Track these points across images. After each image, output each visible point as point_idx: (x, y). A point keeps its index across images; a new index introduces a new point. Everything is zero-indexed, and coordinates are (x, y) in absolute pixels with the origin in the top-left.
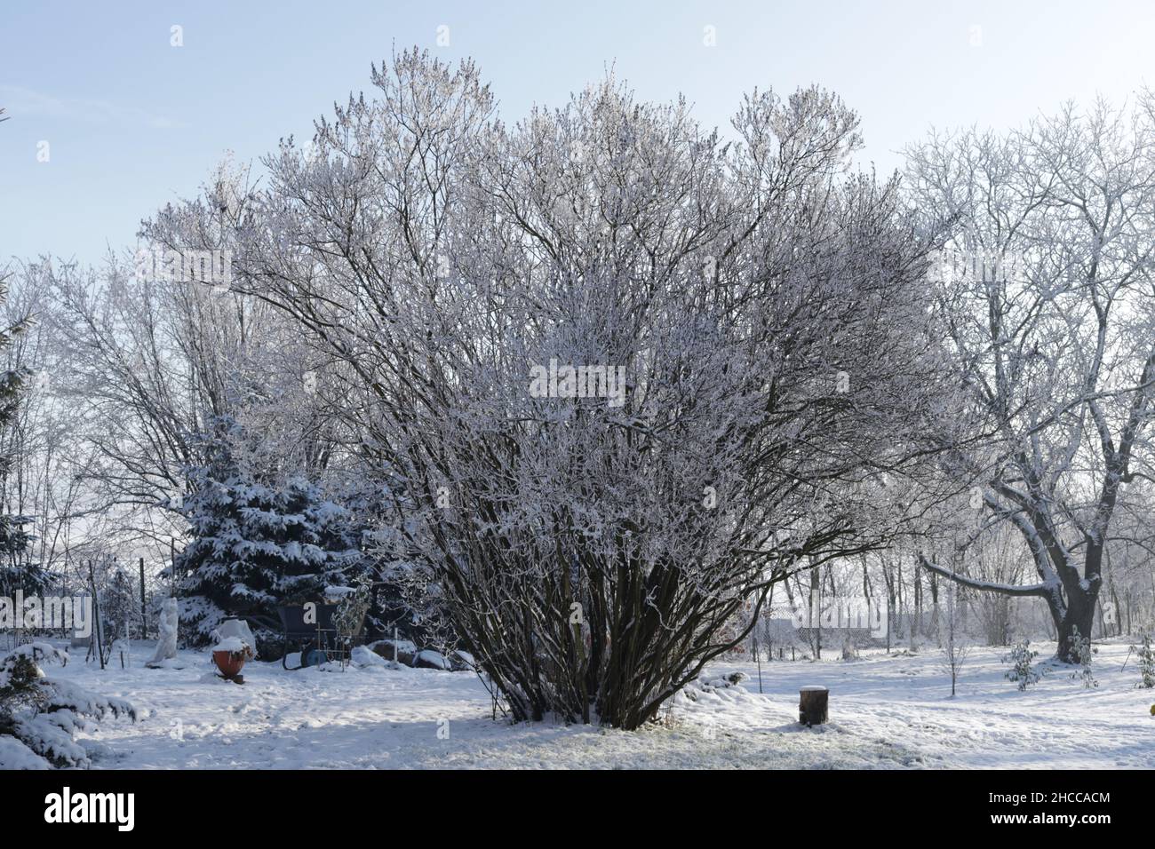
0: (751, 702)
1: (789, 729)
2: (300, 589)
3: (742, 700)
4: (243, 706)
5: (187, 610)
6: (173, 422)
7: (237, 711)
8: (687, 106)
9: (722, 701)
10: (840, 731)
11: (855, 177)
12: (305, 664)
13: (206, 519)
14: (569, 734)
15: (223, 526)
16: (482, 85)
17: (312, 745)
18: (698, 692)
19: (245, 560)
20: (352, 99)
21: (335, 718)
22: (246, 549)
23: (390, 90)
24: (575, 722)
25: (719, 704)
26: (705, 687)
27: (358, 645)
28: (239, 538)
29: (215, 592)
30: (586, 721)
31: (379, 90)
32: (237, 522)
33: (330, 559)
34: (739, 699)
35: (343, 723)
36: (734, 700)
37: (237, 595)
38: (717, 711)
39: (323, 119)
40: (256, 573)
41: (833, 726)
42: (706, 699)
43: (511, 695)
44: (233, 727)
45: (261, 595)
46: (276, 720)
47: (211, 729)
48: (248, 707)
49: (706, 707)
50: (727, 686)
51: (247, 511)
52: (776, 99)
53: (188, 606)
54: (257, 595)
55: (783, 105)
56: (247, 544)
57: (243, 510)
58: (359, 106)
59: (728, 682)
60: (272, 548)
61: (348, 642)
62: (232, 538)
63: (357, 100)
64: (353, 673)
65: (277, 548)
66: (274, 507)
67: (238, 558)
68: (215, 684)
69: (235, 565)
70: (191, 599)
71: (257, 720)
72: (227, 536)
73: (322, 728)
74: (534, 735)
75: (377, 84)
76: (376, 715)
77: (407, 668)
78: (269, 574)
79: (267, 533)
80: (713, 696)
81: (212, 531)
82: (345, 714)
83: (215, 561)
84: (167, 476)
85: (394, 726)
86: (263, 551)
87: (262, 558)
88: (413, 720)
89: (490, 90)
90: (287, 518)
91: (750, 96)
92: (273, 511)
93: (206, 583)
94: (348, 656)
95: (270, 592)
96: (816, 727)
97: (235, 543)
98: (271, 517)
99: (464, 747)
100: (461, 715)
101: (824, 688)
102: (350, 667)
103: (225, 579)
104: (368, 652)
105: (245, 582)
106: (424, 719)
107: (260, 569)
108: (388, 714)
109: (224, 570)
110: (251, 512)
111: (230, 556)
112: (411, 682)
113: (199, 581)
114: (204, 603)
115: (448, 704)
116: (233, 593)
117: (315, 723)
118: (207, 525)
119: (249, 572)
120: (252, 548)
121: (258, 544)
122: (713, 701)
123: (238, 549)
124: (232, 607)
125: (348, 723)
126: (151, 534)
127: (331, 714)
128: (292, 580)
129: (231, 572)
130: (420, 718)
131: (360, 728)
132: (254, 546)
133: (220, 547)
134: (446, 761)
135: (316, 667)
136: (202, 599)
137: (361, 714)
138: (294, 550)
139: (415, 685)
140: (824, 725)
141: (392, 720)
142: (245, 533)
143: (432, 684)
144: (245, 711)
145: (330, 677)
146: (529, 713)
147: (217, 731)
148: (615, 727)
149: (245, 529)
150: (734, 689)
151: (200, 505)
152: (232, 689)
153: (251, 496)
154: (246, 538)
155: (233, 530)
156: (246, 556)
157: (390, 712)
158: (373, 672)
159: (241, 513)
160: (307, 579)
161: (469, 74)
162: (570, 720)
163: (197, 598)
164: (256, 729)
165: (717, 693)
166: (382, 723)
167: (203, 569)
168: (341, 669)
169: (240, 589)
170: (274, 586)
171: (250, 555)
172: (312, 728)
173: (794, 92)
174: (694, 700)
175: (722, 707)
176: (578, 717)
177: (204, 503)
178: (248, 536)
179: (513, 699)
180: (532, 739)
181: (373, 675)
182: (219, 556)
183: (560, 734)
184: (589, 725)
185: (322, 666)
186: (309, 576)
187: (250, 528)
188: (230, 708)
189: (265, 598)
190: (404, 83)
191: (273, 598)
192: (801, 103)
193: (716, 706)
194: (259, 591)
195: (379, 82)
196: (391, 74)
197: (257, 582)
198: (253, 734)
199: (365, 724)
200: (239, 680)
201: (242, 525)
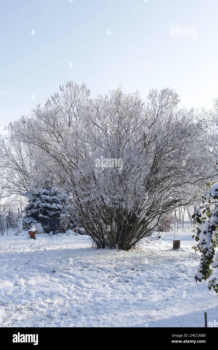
0: (163, 243)
1: (170, 250)
2: (56, 215)
3: (160, 243)
4: (32, 245)
5: (28, 221)
6: (26, 174)
7: (31, 246)
8: (139, 93)
9: (155, 243)
10: (183, 251)
11: (180, 110)
12: (54, 234)
13: (32, 198)
14: (109, 252)
15: (37, 199)
16: (88, 89)
17: (44, 255)
18: (149, 241)
19: (42, 208)
20: (55, 94)
21: (54, 248)
22: (42, 205)
23: (64, 91)
24: (112, 249)
25: (154, 244)
26: (151, 239)
27: (68, 229)
28: (40, 202)
29: (35, 216)
30: (115, 248)
31: (62, 92)
32: (40, 198)
33: (63, 207)
34: (160, 242)
35: (55, 249)
36: (158, 243)
37: (40, 217)
38: (153, 246)
39: (48, 99)
40: (44, 211)
41: (181, 249)
42: (151, 242)
43: (96, 242)
44: (28, 250)
45: (46, 217)
46: (39, 248)
47: (22, 251)
48: (34, 245)
49: (151, 245)
50: (157, 239)
51: (42, 196)
52: (157, 91)
53: (28, 220)
54: (45, 217)
55: (159, 92)
56: (42, 204)
57: (41, 195)
58: (57, 96)
59: (158, 238)
60: (48, 205)
61: (66, 228)
62: (39, 202)
63: (56, 94)
64: (65, 236)
65: (50, 205)
66: (49, 194)
67: (40, 208)
68: (29, 239)
69: (39, 209)
70: (29, 218)
71: (35, 248)
72: (37, 202)
73: (49, 250)
74: (101, 252)
75: (61, 90)
76: (64, 247)
77: (80, 235)
78: (48, 211)
79: (47, 201)
80: (153, 242)
81: (34, 201)
82: (56, 247)
83: (35, 208)
84: (25, 187)
85: (68, 250)
86: (46, 206)
87: (46, 207)
88: (73, 248)
89: (90, 91)
90: (52, 197)
91: (151, 91)
92: (48, 196)
93: (33, 214)
94: (65, 232)
95: (48, 216)
96: (177, 249)
97: (39, 204)
98: (48, 197)
99: (81, 255)
100: (86, 247)
101: (179, 240)
102: (64, 235)
103: (37, 213)
104: (71, 231)
105: (42, 213)
106: (76, 248)
107: (46, 210)
108: (67, 247)
109: (37, 211)
110: (43, 196)
111: (38, 207)
112: (79, 238)
113: (31, 213)
114: (32, 219)
115: (84, 244)
116: (39, 216)
117: (48, 249)
118: (32, 199)
119: (43, 211)
120: (44, 205)
121: (45, 204)
122: (153, 243)
123: (40, 205)
124: (39, 220)
125: (56, 249)
126: (21, 201)
127: (53, 247)
128: (54, 213)
129: (38, 211)
130: (75, 248)
131: (59, 250)
132: (44, 204)
133: (36, 205)
134: (75, 259)
135: (56, 235)
136: (32, 218)
137: (60, 247)
138: (54, 205)
139: (79, 239)
140: (179, 249)
141: (68, 248)
142: (42, 201)
143: (84, 239)
144: (33, 246)
145: (59, 237)
146: (101, 246)
147: (23, 251)
148: (123, 250)
149: (42, 200)
150: (159, 240)
151: (31, 194)
152: (32, 240)
153: (43, 192)
154: (42, 203)
155: (39, 201)
156: (42, 207)
157: (68, 246)
158: (70, 236)
159: (41, 196)
160: (57, 213)
161: (84, 87)
162: (111, 248)
163: (30, 217)
164: (33, 251)
165: (154, 241)
166: (65, 249)
167: (32, 210)
168: (62, 235)
169: (41, 215)
170: (49, 215)
171: (43, 207)
172: (47, 250)
173: (162, 89)
174: (148, 243)
175: (154, 245)
176: (113, 247)
177: (32, 194)
178: (43, 202)
179: (97, 243)
180: (99, 253)
181: (70, 237)
182: (36, 207)
183: (107, 252)
184: (116, 249)
185: (57, 235)
186: (58, 212)
187: (43, 200)
188: (29, 245)
189: (47, 217)
190: (68, 90)
191: (49, 217)
192: (164, 92)
193: (153, 244)
194: (45, 216)
195: (62, 90)
196: (65, 88)
197: (45, 213)
198: (31, 252)
199: (60, 249)
200: (35, 238)
201: (41, 199)
